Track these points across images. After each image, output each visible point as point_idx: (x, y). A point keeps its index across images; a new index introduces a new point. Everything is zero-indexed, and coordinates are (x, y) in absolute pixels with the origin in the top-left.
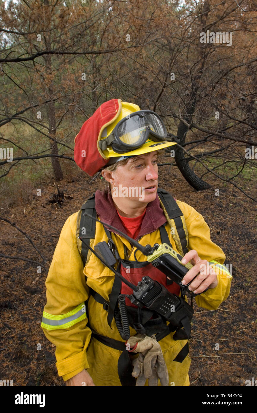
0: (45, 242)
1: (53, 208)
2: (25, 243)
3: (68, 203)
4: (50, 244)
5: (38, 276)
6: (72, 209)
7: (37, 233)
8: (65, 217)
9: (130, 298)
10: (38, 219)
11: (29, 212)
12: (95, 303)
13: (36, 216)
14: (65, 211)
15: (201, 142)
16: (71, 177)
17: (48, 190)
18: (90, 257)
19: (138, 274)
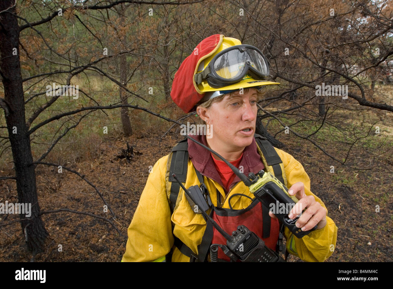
0: (113, 198)
1: (121, 163)
2: (92, 198)
3: (138, 158)
4: (118, 200)
5: (105, 234)
6: (141, 165)
7: (104, 189)
8: (134, 173)
9: (223, 249)
10: (105, 174)
11: (97, 167)
12: (180, 255)
13: (103, 171)
14: (134, 167)
15: (275, 100)
16: (140, 132)
17: (117, 146)
18: (179, 203)
19: (232, 223)
